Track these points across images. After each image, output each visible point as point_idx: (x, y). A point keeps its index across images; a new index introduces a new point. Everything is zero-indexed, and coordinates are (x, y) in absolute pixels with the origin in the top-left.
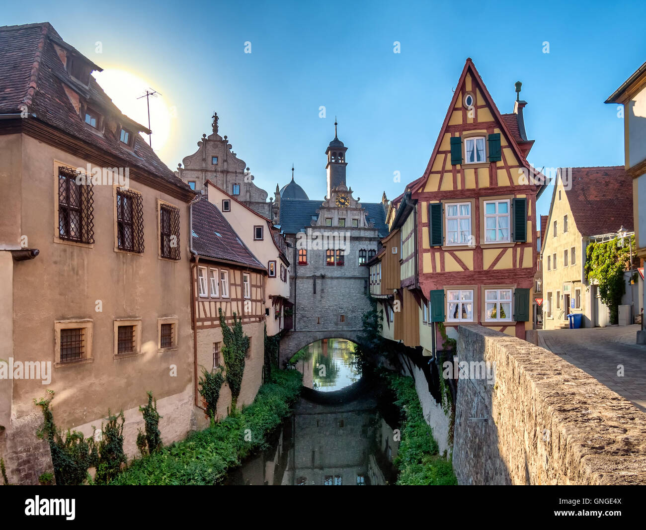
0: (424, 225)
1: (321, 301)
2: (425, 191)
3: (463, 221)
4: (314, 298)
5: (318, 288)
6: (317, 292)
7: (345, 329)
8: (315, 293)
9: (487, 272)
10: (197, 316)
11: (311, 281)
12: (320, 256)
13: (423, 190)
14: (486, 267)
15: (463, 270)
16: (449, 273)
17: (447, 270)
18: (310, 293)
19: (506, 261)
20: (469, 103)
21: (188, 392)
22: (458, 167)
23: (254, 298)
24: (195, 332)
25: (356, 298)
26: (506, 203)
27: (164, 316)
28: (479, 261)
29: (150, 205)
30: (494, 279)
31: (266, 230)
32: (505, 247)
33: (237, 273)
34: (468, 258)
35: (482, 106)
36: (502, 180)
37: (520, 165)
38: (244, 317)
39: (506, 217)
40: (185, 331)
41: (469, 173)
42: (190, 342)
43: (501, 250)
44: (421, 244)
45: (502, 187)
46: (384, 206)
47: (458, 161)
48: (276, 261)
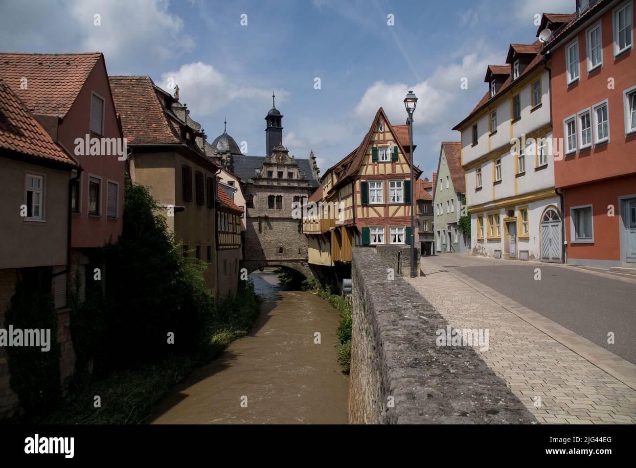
0: (358, 192)
3: (378, 191)
5: (263, 226)
7: (283, 259)
8: (260, 230)
9: (391, 218)
10: (220, 243)
11: (257, 221)
12: (263, 201)
13: (357, 174)
14: (390, 215)
15: (378, 217)
16: (371, 218)
17: (370, 216)
19: (401, 213)
20: (381, 130)
21: (215, 289)
22: (376, 163)
23: (237, 233)
24: (217, 252)
25: (291, 234)
26: (401, 183)
27: (208, 241)
28: (387, 212)
29: (204, 178)
30: (395, 222)
31: (237, 185)
32: (400, 205)
33: (231, 215)
34: (381, 210)
35: (388, 132)
36: (398, 170)
37: (408, 163)
38: (234, 245)
39: (401, 189)
40: (214, 251)
41: (381, 166)
42: (216, 258)
43: (398, 207)
44: (356, 202)
45: (398, 174)
46: (312, 162)
47: (375, 159)
48: (243, 207)
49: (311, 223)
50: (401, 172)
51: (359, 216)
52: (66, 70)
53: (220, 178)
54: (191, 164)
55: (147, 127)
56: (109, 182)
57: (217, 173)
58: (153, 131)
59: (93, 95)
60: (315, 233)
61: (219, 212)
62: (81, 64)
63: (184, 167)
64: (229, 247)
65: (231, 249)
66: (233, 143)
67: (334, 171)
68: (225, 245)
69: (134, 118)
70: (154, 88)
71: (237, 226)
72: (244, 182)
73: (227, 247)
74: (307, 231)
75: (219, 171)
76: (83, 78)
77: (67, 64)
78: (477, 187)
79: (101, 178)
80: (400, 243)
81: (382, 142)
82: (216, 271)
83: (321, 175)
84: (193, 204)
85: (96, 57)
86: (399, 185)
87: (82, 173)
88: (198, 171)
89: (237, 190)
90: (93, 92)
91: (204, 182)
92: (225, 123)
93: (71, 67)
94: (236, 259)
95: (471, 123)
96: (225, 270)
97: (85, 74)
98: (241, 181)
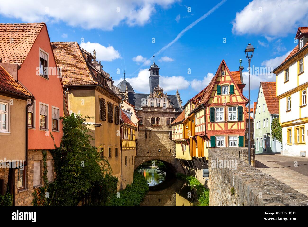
0: (208, 114)
1: (149, 142)
2: (208, 103)
3: (221, 113)
4: (146, 140)
5: (148, 136)
6: (147, 138)
7: (161, 155)
8: (146, 138)
9: (229, 130)
10: (123, 146)
11: (144, 133)
12: (148, 121)
14: (229, 129)
15: (221, 130)
16: (217, 130)
17: (216, 129)
18: (144, 138)
19: (235, 127)
20: (223, 74)
21: (120, 174)
22: (219, 95)
23: (133, 140)
24: (121, 152)
25: (165, 141)
26: (236, 108)
27: (116, 145)
28: (226, 126)
29: (113, 106)
30: (231, 133)
31: (133, 111)
32: (235, 122)
33: (129, 129)
34: (222, 125)
35: (228, 76)
36: (234, 100)
37: (240, 95)
38: (131, 147)
39: (236, 112)
40: (119, 151)
41: (223, 97)
42: (121, 155)
43: (234, 123)
44: (207, 120)
45: (234, 102)
46: (177, 96)
47: (219, 93)
48: (137, 124)
49: (177, 134)
50: (236, 101)
51: (209, 129)
52: (22, 34)
53: (122, 107)
54: (105, 97)
55: (77, 74)
56: (53, 108)
57: (121, 103)
58: (81, 76)
59: (40, 50)
60: (180, 140)
61: (122, 127)
62: (31, 30)
63: (101, 99)
64: (129, 148)
65: (130, 150)
66: (130, 86)
67: (192, 101)
68: (126, 147)
69: (68, 69)
70: (80, 50)
71: (133, 136)
72: (137, 109)
73: (127, 149)
74: (175, 139)
75: (122, 102)
76: (33, 39)
77: (22, 30)
78: (287, 110)
79: (48, 105)
80: (234, 146)
81: (224, 82)
82: (121, 163)
83: (183, 105)
84: (106, 122)
85: (41, 26)
86: (234, 109)
87: (35, 101)
88: (109, 102)
89: (132, 114)
90: (40, 49)
91: (113, 108)
92: (125, 74)
93: (25, 32)
94: (133, 156)
95: (284, 68)
96: (126, 162)
97: (34, 37)
98: (135, 108)
